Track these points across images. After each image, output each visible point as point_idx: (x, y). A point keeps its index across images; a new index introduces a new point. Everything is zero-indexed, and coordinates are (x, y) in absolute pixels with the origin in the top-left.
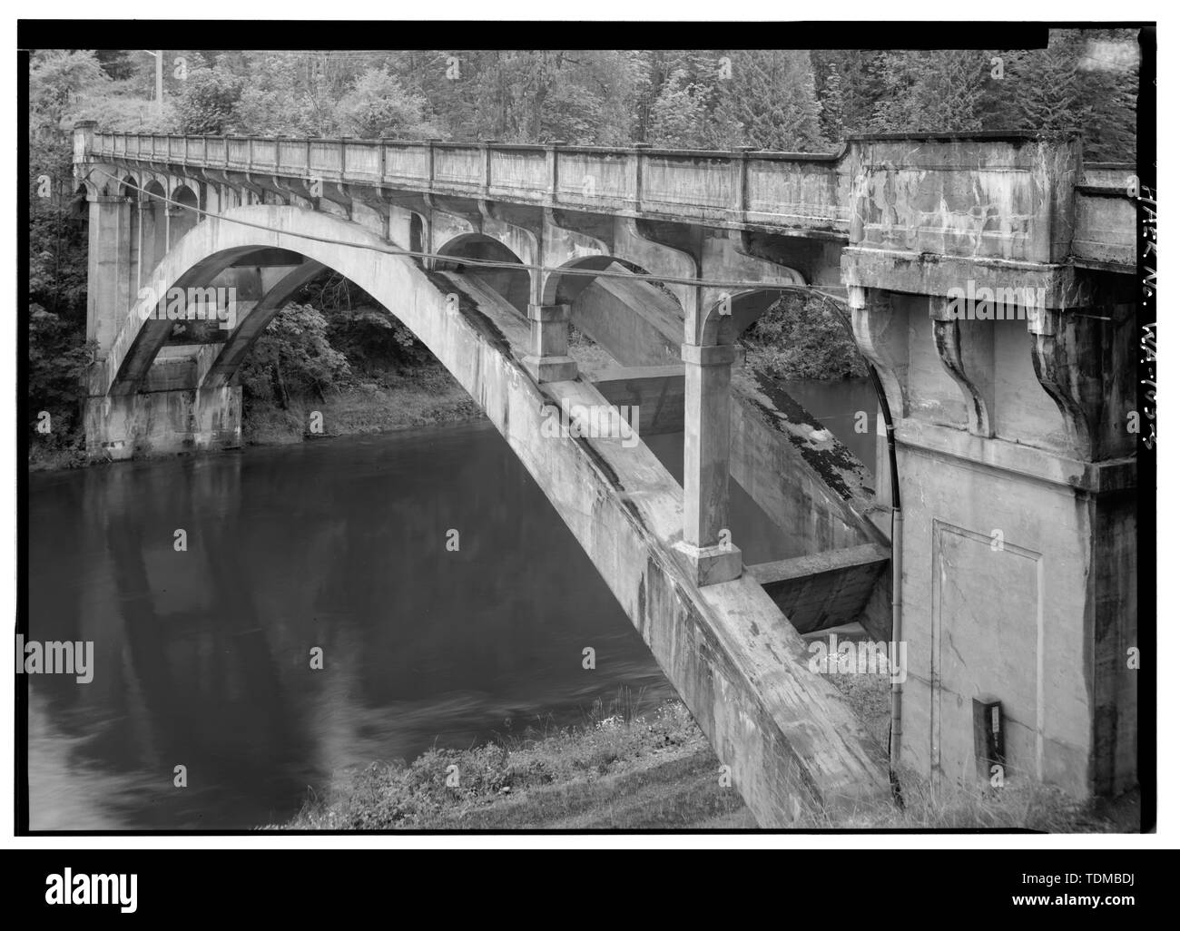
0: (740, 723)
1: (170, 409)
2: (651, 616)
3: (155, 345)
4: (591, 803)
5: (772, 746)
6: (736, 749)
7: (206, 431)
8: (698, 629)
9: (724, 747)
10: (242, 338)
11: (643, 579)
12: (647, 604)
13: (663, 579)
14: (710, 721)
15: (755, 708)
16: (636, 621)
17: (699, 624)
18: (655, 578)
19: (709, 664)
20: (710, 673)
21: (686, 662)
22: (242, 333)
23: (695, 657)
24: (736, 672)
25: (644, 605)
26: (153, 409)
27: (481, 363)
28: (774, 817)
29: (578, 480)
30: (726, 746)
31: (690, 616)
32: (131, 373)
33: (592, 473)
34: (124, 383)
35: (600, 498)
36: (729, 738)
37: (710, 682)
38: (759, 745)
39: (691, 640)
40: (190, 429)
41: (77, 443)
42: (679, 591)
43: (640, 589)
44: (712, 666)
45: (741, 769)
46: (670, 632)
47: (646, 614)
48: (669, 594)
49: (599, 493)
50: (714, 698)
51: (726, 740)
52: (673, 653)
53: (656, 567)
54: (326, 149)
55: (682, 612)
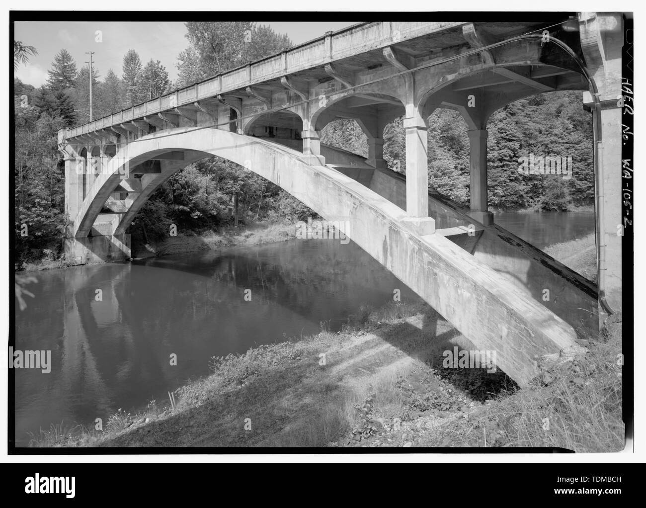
0: (458, 295)
1: (101, 243)
2: (391, 255)
3: (95, 214)
4: (343, 359)
5: (484, 301)
6: (456, 308)
7: (117, 252)
8: (425, 254)
9: (447, 311)
10: (133, 211)
11: (386, 238)
12: (389, 250)
13: (400, 235)
14: (436, 299)
15: (469, 285)
16: (381, 261)
17: (426, 251)
18: (394, 236)
19: (435, 270)
20: (436, 274)
21: (417, 272)
22: (132, 209)
23: (424, 269)
24: (455, 270)
25: (387, 251)
26: (94, 243)
27: (276, 164)
28: (486, 338)
29: (340, 201)
30: (448, 310)
31: (419, 249)
32: (85, 227)
33: (349, 195)
34: (81, 232)
35: (355, 206)
36: (451, 305)
37: (435, 279)
38: (474, 303)
39: (421, 261)
40: (110, 251)
41: (62, 257)
42: (411, 238)
43: (384, 244)
44: (437, 270)
45: (460, 319)
46: (405, 260)
47: (389, 255)
48: (405, 241)
49: (354, 204)
50: (438, 286)
51: (448, 306)
52: (408, 270)
53: (395, 230)
54: (187, 90)
55: (414, 249)
